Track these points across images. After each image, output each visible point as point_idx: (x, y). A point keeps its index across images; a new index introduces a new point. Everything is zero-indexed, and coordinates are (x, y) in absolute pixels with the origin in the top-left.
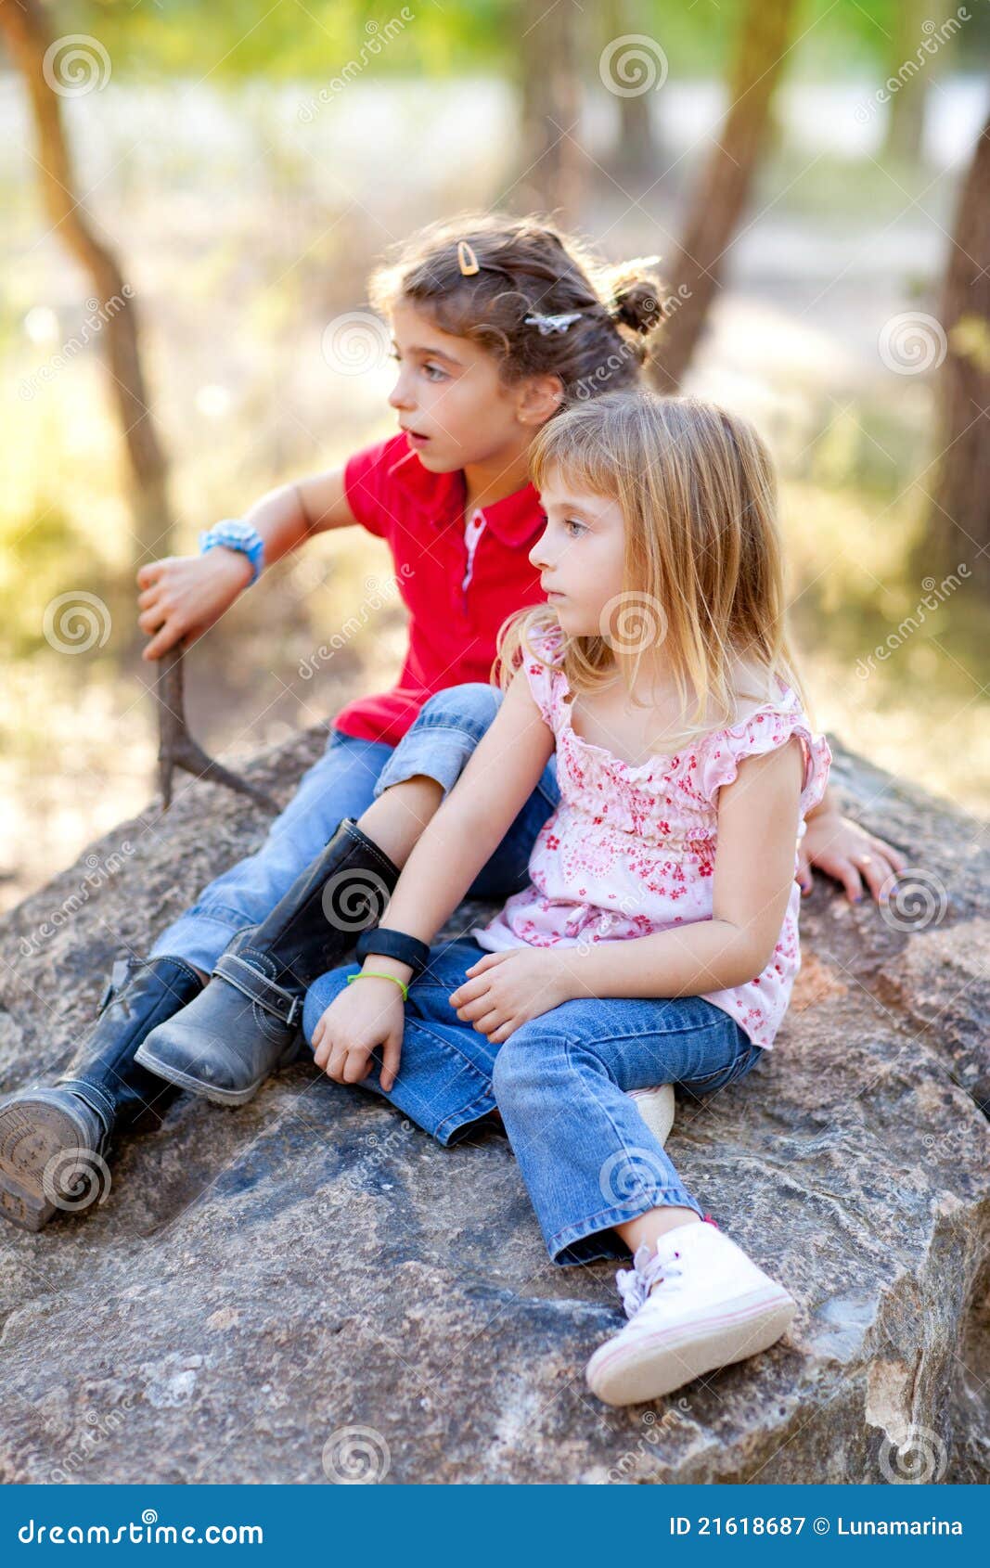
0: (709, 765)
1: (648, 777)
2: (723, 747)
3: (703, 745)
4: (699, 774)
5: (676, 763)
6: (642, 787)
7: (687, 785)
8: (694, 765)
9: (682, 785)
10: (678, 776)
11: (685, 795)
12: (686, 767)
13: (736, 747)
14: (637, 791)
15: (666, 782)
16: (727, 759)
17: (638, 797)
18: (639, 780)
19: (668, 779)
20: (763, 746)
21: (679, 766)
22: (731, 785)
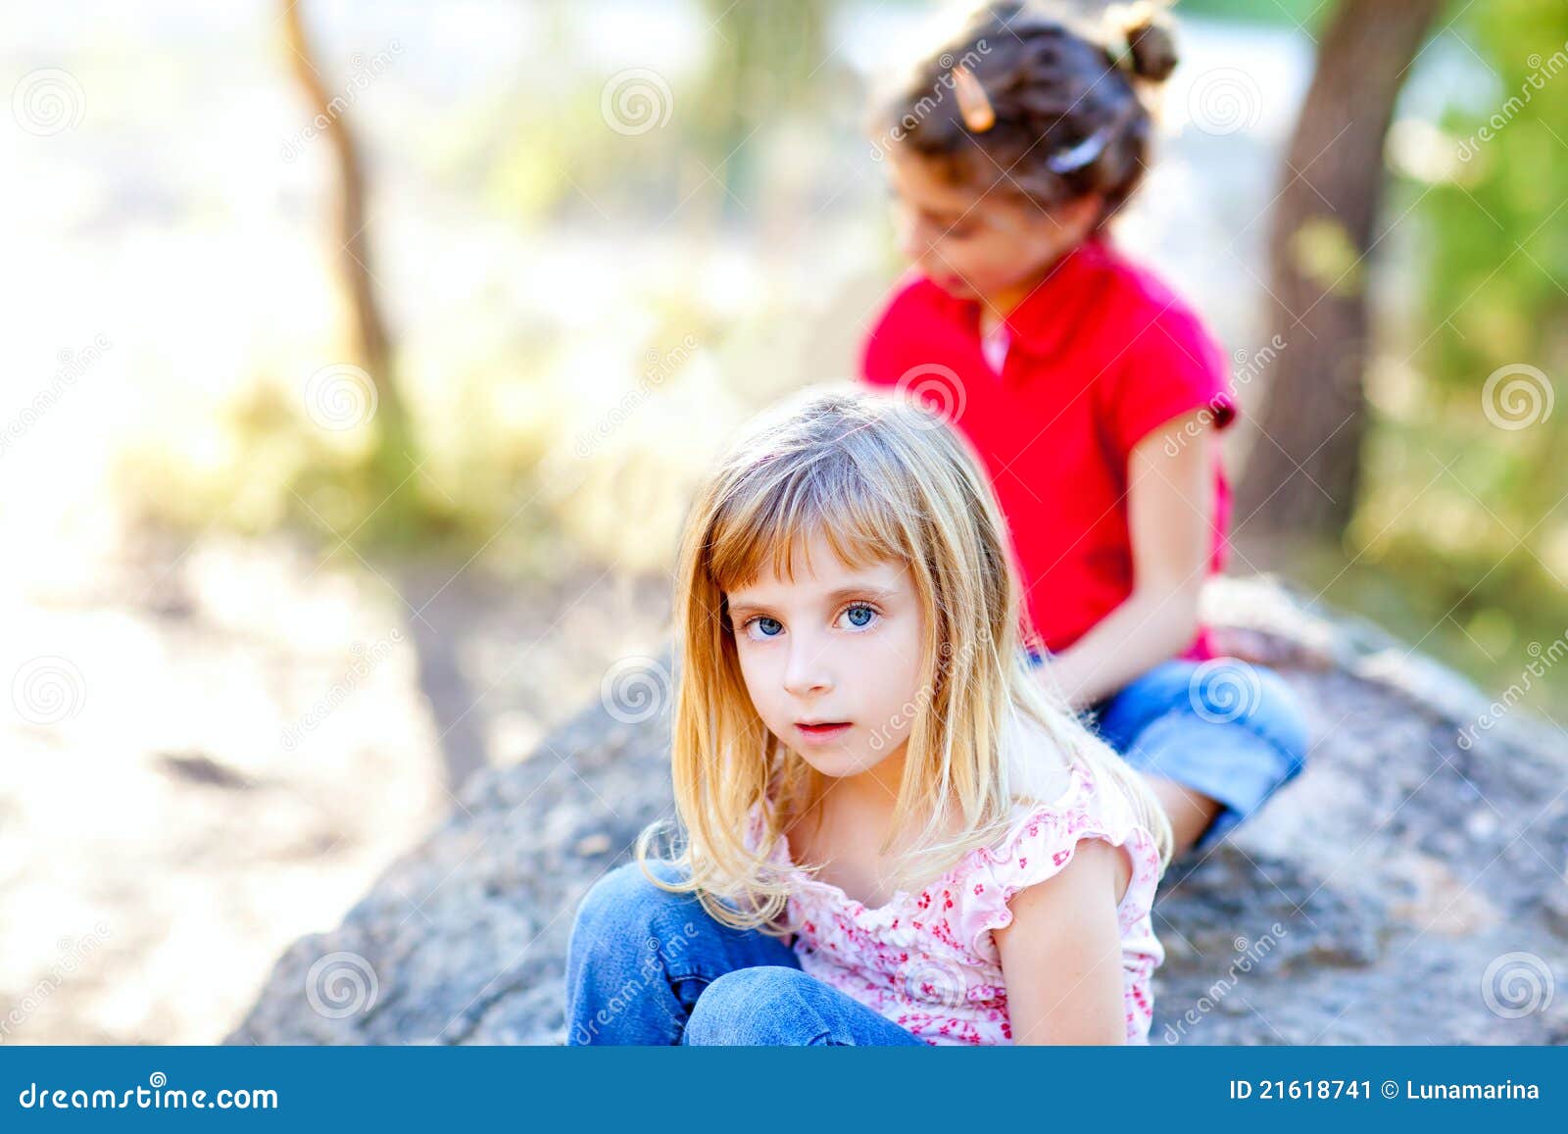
0: (968, 902)
1: (892, 923)
2: (985, 877)
3: (956, 875)
4: (958, 914)
5: (925, 902)
6: (885, 938)
7: (944, 931)
8: (950, 904)
9: (937, 932)
10: (932, 917)
11: (945, 945)
12: (940, 907)
13: (1005, 876)
14: (882, 944)
15: (914, 930)
16: (994, 893)
17: (885, 953)
18: (879, 929)
19: (918, 926)
20: (1042, 870)
21: (931, 905)
22: (1008, 927)
